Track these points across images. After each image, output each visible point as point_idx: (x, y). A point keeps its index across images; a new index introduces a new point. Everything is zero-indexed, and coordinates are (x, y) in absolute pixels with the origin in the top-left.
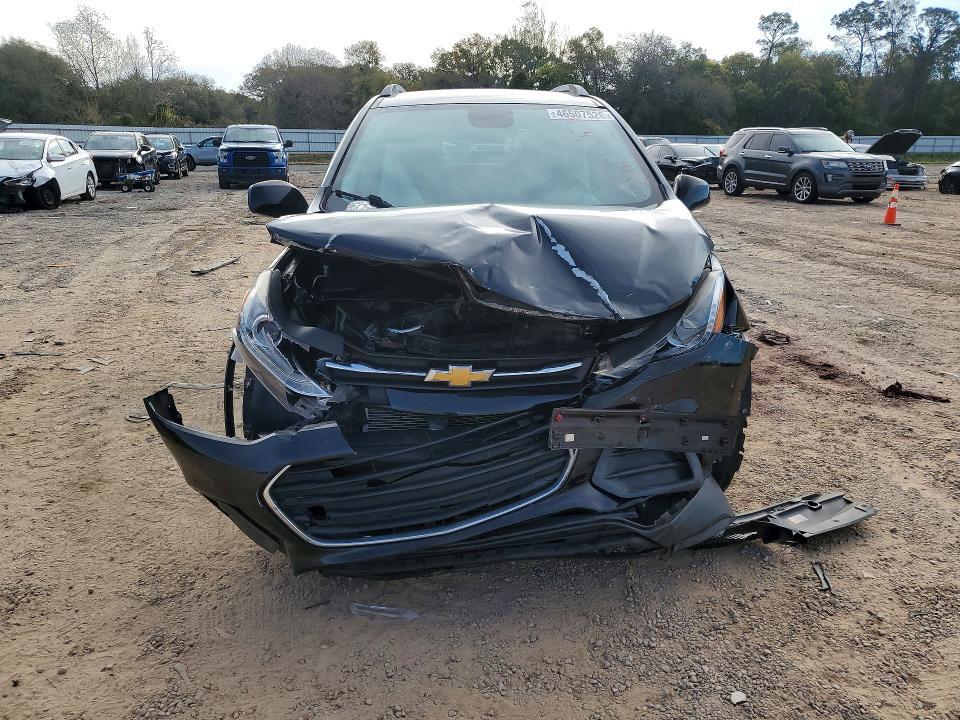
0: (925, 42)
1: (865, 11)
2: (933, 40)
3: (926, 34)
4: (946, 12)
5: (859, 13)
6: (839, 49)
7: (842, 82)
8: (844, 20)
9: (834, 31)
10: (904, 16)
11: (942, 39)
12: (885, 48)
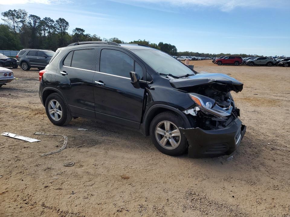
0: (33, 25)
1: (12, 13)
2: (35, 24)
3: (32, 22)
4: (37, 17)
5: (10, 13)
6: (6, 23)
7: (11, 34)
8: (5, 14)
9: (3, 18)
10: (24, 16)
11: (37, 24)
12: (21, 25)
